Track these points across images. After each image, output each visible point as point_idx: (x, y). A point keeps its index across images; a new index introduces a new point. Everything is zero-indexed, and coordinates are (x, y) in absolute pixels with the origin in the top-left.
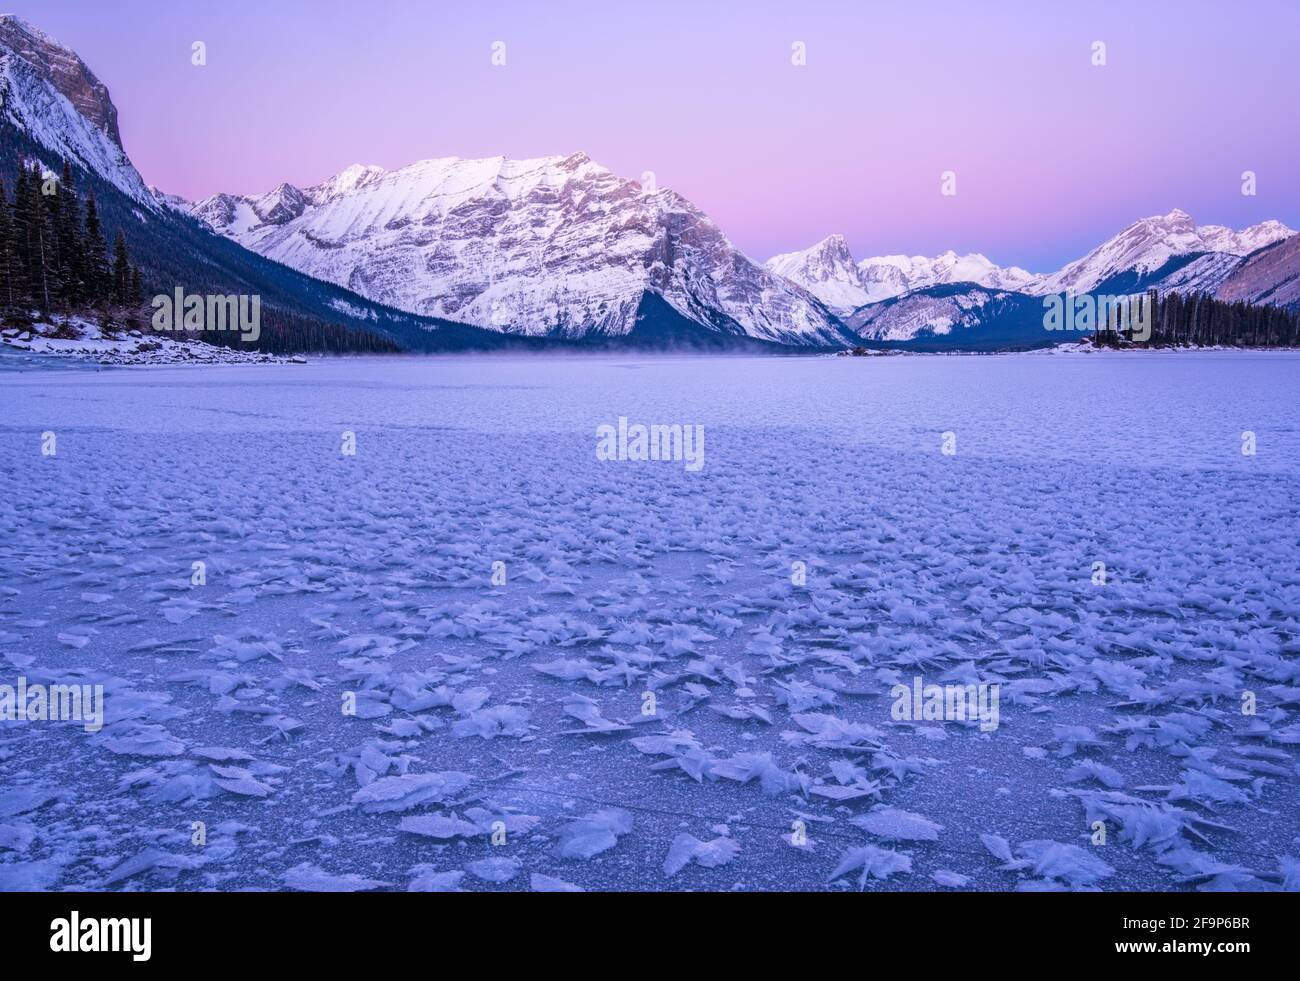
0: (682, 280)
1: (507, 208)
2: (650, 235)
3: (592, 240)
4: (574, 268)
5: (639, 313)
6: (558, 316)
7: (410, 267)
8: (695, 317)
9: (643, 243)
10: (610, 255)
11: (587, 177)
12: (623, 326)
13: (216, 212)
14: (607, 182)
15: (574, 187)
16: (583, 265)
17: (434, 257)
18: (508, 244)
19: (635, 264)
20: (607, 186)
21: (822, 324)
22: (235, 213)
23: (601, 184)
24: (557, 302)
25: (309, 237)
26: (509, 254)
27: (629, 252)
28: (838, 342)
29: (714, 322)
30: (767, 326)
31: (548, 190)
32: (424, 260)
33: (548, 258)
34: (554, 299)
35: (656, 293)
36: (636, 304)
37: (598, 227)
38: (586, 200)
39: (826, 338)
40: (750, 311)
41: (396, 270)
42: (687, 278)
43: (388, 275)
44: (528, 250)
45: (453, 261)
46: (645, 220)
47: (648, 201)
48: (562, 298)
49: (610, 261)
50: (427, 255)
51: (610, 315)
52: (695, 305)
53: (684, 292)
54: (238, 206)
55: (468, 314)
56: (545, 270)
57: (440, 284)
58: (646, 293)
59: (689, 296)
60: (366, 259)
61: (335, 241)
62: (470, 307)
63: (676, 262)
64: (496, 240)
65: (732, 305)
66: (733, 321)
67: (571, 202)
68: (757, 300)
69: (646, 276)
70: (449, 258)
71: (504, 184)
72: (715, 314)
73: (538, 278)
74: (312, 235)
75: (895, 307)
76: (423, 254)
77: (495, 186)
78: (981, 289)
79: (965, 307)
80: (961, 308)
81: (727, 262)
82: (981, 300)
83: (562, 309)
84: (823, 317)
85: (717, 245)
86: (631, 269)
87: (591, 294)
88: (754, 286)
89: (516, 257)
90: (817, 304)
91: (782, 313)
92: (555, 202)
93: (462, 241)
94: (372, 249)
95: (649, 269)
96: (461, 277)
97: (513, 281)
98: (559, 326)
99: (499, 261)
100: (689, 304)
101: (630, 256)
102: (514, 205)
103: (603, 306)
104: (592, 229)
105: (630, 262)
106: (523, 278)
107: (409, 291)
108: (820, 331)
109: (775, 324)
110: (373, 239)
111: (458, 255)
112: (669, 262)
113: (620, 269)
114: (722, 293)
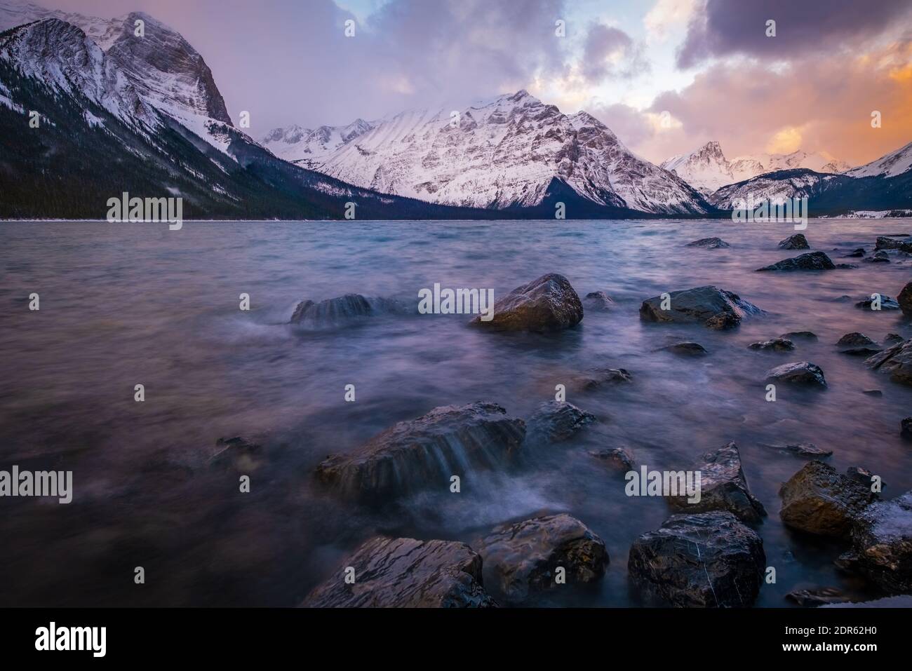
0: (582, 171)
1: (475, 127)
2: (562, 141)
3: (523, 146)
4: (510, 164)
5: (547, 192)
6: (497, 194)
7: (411, 165)
8: (587, 194)
9: (556, 146)
10: (535, 155)
11: (525, 105)
12: (535, 200)
13: (319, 137)
14: (538, 108)
15: (517, 112)
16: (517, 162)
17: (426, 159)
18: (472, 150)
19: (549, 160)
20: (537, 110)
21: (686, 199)
22: (330, 137)
23: (534, 109)
24: (497, 185)
25: (359, 149)
26: (472, 156)
27: (546, 152)
28: (696, 211)
29: (602, 197)
30: (644, 200)
31: (501, 115)
32: (421, 161)
33: (496, 158)
34: (496, 184)
35: (562, 179)
36: (546, 186)
37: (528, 137)
38: (522, 121)
39: (687, 208)
40: (633, 191)
41: (403, 167)
42: (586, 169)
43: (398, 170)
44: (484, 153)
45: (437, 161)
46: (559, 131)
47: (563, 119)
48: (500, 183)
49: (534, 159)
50: (423, 158)
51: (528, 193)
52: (589, 187)
53: (583, 178)
54: (333, 133)
55: (443, 194)
56: (493, 165)
57: (428, 176)
58: (554, 179)
59: (586, 180)
60: (387, 161)
61: (372, 150)
62: (444, 189)
63: (579, 159)
64: (465, 148)
65: (619, 186)
66: (618, 197)
67: (514, 122)
68: (638, 183)
69: (555, 168)
70: (435, 159)
71: (473, 113)
72: (603, 193)
73: (489, 170)
74: (361, 147)
75: (745, 187)
76: (421, 157)
77: (468, 114)
78: (812, 173)
79: (798, 186)
80: (795, 187)
81: (619, 159)
82: (811, 181)
83: (500, 190)
84: (687, 194)
85: (614, 147)
86: (546, 163)
87: (519, 180)
88: (638, 174)
89: (476, 158)
90: (685, 186)
91: (657, 191)
92: (505, 123)
93: (445, 148)
94: (391, 155)
95: (559, 163)
96: (441, 170)
97: (473, 172)
98: (496, 201)
99: (465, 161)
100: (585, 186)
101: (547, 155)
102: (479, 125)
103: (525, 187)
104: (524, 138)
105: (546, 159)
106: (479, 171)
107: (408, 180)
108: (683, 204)
109: (650, 199)
110: (393, 148)
111: (441, 157)
112: (574, 159)
113: (539, 163)
114: (613, 179)
